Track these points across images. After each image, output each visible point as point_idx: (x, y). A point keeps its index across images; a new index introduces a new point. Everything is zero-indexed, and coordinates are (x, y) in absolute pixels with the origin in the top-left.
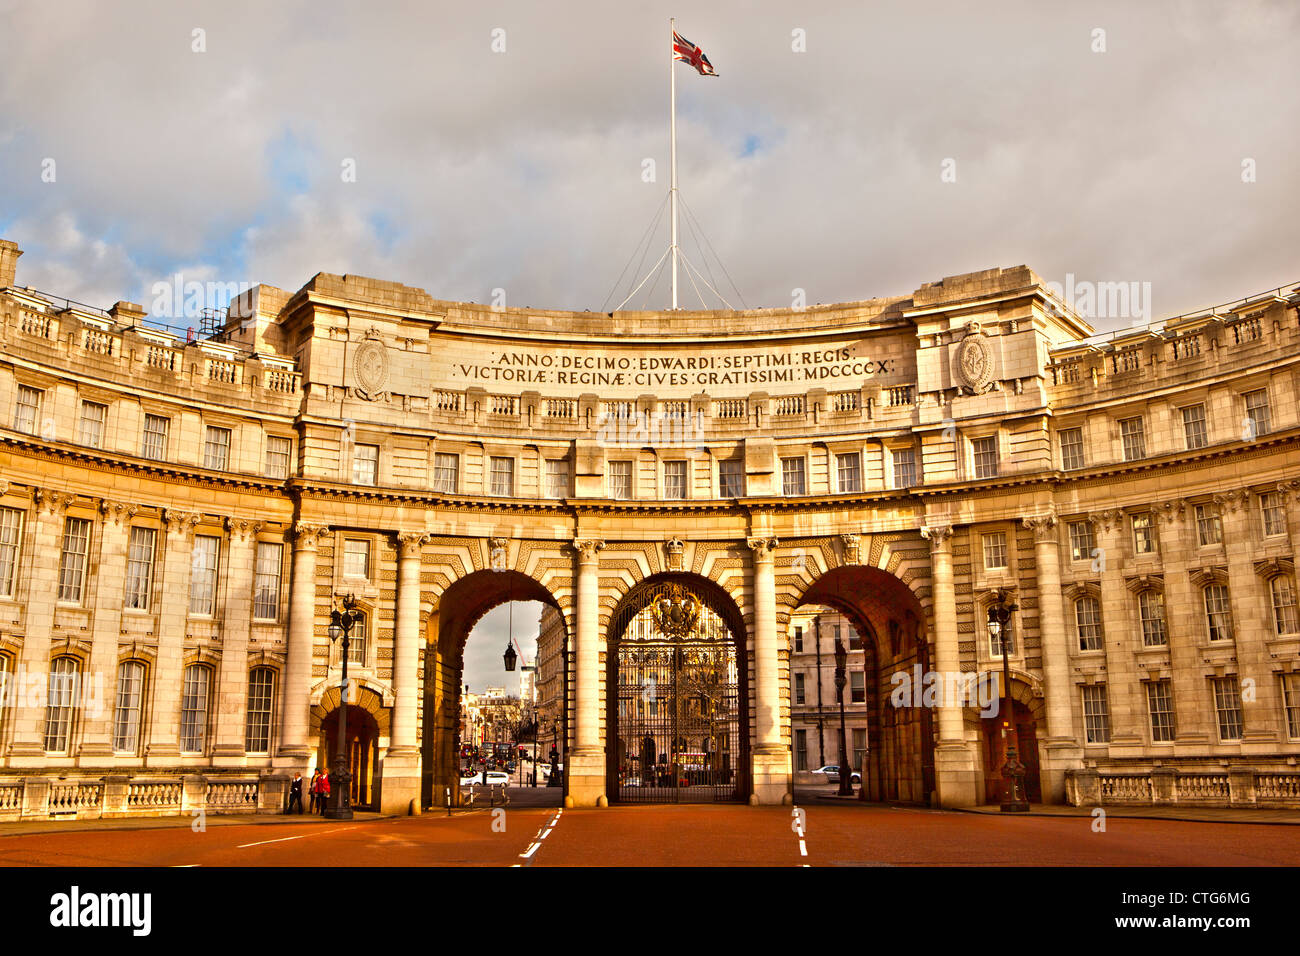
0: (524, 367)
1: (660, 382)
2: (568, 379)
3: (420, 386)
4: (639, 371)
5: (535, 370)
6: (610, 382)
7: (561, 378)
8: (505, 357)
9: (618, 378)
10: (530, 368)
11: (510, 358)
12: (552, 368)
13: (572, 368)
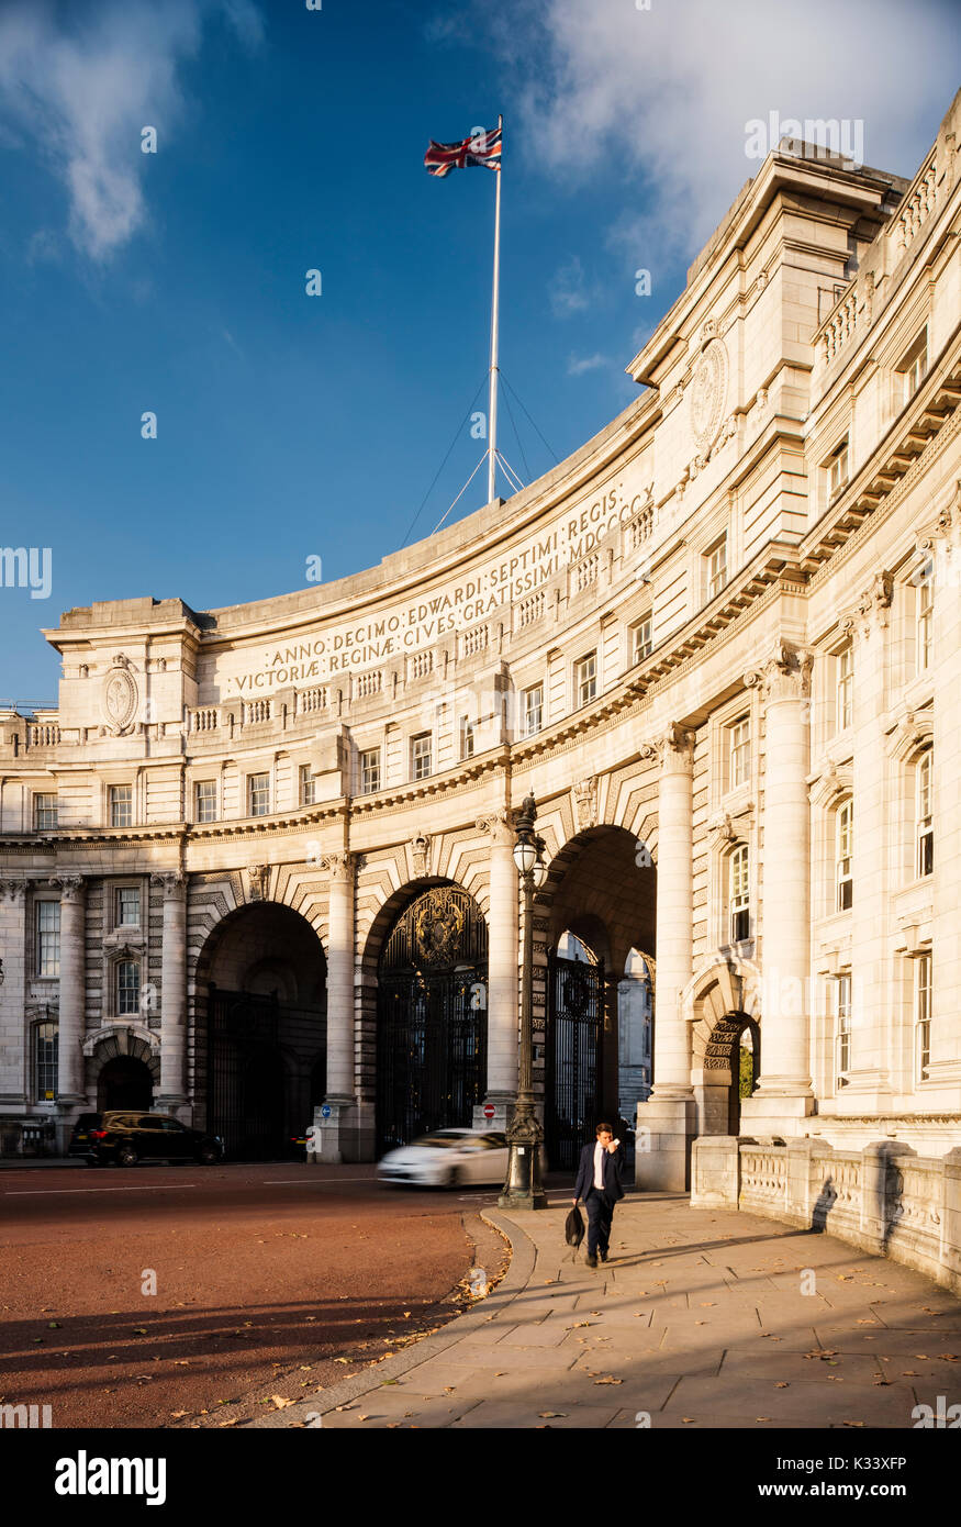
0: (298, 663)
1: (428, 634)
2: (339, 664)
3: (171, 709)
4: (408, 628)
5: (307, 661)
6: (380, 653)
7: (333, 664)
8: (278, 657)
9: (388, 645)
10: (303, 662)
11: (283, 656)
12: (325, 654)
13: (344, 649)
